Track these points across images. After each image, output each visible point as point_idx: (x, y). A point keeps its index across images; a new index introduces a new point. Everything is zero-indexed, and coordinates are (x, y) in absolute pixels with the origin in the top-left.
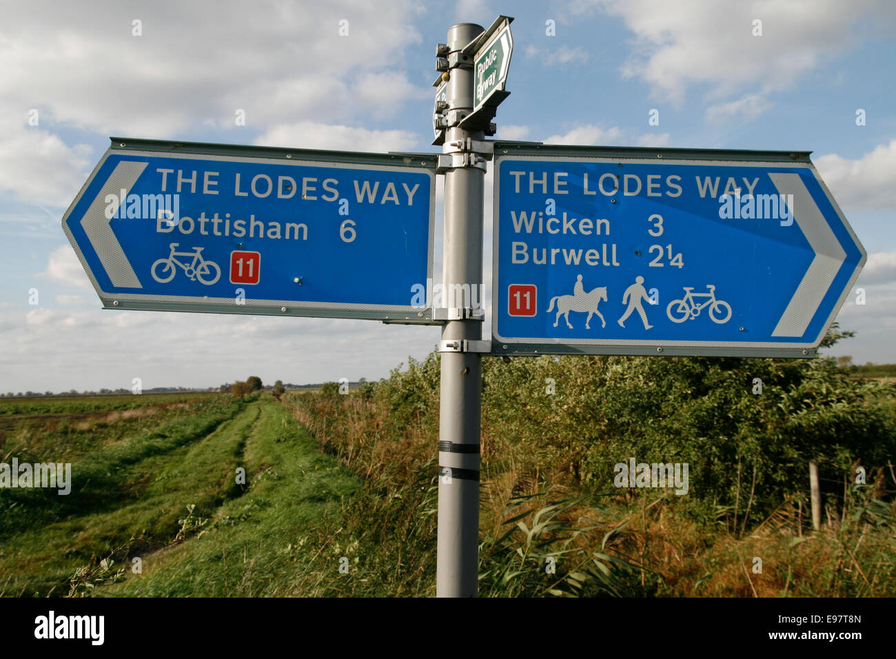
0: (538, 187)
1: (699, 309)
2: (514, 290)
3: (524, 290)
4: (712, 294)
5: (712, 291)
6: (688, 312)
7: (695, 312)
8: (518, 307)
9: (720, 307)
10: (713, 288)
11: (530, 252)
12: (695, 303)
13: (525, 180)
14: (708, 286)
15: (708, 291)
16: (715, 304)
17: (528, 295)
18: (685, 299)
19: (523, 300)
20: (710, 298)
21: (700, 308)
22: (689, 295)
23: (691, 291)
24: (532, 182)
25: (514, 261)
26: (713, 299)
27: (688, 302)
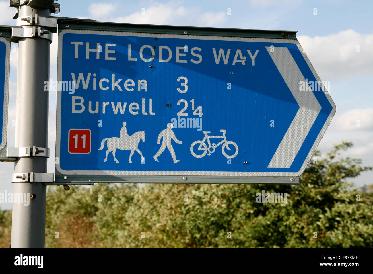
0: (92, 55)
1: (214, 148)
2: (73, 133)
3: (80, 134)
4: (224, 137)
5: (224, 134)
6: (206, 149)
7: (212, 149)
8: (76, 146)
9: (230, 145)
10: (224, 131)
11: (86, 104)
12: (211, 143)
13: (82, 49)
14: (221, 131)
15: (221, 134)
16: (226, 144)
17: (84, 137)
18: (204, 140)
19: (80, 141)
20: (223, 139)
21: (215, 146)
22: (207, 137)
23: (209, 134)
24: (88, 50)
25: (74, 111)
26: (225, 140)
27: (206, 142)
